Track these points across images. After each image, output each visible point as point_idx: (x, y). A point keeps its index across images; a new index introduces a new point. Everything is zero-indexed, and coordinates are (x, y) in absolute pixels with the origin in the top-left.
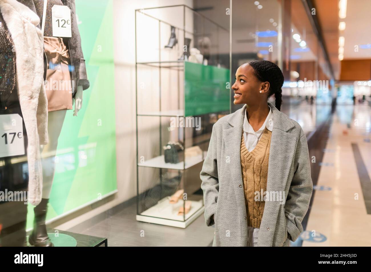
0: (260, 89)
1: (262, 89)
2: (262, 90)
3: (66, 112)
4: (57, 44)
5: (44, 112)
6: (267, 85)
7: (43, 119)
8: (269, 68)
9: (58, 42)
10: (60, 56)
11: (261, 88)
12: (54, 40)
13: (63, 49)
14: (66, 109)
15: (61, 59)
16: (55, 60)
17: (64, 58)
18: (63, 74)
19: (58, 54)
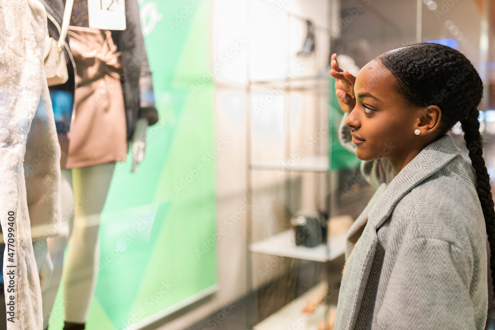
0: (416, 125)
1: (420, 125)
2: (421, 128)
3: (114, 168)
4: (99, 42)
5: (51, 170)
6: (433, 115)
7: (48, 186)
8: (436, 67)
9: (100, 38)
10: (103, 64)
11: (418, 121)
12: (93, 34)
13: (109, 49)
14: (113, 162)
15: (105, 70)
16: (92, 71)
17: (112, 68)
18: (108, 97)
19: (99, 60)
